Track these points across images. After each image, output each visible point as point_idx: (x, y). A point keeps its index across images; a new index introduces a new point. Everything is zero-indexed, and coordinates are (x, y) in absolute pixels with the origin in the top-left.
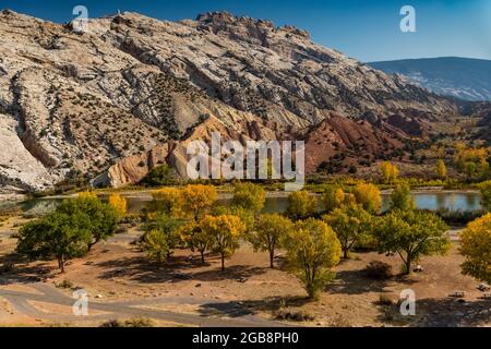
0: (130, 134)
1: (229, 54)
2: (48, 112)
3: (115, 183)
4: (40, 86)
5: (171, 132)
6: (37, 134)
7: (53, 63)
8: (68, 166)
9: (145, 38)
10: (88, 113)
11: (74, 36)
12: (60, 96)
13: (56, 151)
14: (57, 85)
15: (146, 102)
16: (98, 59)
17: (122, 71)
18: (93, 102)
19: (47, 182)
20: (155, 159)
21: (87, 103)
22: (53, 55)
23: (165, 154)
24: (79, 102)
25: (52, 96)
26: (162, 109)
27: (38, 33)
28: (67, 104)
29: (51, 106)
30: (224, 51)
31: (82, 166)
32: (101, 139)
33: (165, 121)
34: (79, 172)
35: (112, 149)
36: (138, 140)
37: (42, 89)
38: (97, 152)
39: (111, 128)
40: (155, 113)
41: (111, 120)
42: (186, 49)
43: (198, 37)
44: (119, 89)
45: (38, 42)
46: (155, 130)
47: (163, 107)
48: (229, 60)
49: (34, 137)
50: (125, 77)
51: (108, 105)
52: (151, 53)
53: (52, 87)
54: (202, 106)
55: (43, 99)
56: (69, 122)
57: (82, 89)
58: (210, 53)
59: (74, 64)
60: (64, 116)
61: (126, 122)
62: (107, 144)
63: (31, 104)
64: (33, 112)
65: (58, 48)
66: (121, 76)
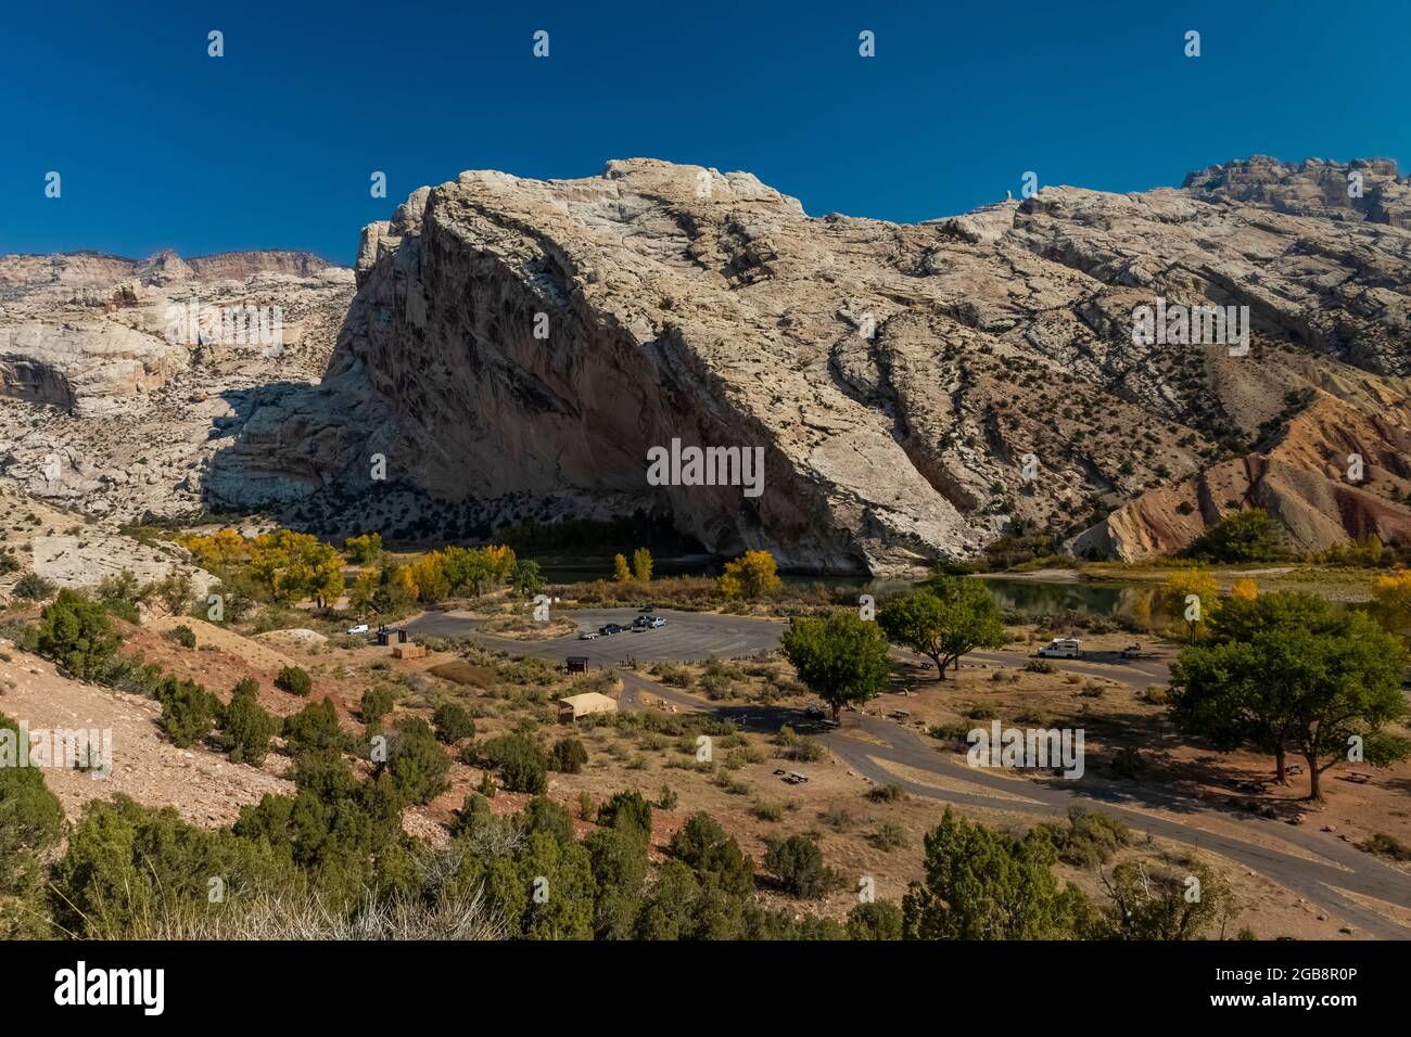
0: (1128, 440)
1: (1304, 247)
2: (948, 399)
3: (1128, 550)
4: (925, 346)
5: (1219, 433)
6: (934, 443)
7: (930, 302)
8: (1005, 510)
9: (1097, 234)
10: (1031, 398)
11: (962, 246)
12: (967, 365)
13: (975, 477)
14: (958, 343)
15: (1141, 368)
16: (1018, 287)
17: (1075, 307)
18: (1036, 373)
19: (969, 543)
20: (1219, 499)
21: (1023, 375)
22: (932, 289)
23: (1241, 485)
24: (1007, 375)
25: (952, 365)
26: (1183, 382)
27: (893, 248)
28: (985, 380)
29: (954, 387)
30: (1290, 241)
31: (1036, 510)
32: (1067, 452)
33: (1198, 409)
34: (1031, 524)
35: (1094, 473)
36: (1149, 452)
37: (929, 353)
38: (1063, 481)
39: (1084, 428)
40: (1169, 392)
41: (1079, 409)
42: (1193, 249)
43: (1215, 219)
44: (1073, 343)
45: (896, 265)
46: (1184, 431)
47: (1184, 376)
48: (1306, 261)
49: (930, 449)
50: (1081, 317)
51: (1067, 379)
52: (1116, 264)
53: (949, 347)
54: (1285, 370)
55: (935, 372)
56: (995, 416)
57: (1004, 349)
58: (1251, 250)
59: (973, 299)
60: (983, 404)
61: (1113, 414)
62: (1081, 461)
63: (916, 384)
64: (921, 400)
65: (936, 272)
66: (1072, 316)
